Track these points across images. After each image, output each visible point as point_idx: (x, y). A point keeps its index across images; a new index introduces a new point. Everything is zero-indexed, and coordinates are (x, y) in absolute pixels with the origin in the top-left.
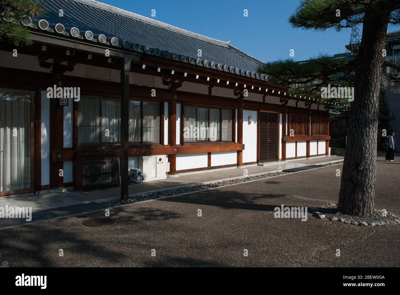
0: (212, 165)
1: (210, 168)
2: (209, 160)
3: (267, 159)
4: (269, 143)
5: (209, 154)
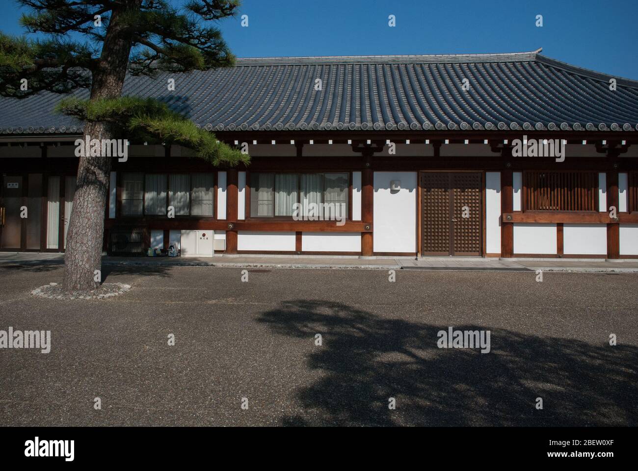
0: (303, 249)
1: (299, 252)
2: (299, 242)
3: (448, 251)
4: (455, 223)
5: (298, 235)
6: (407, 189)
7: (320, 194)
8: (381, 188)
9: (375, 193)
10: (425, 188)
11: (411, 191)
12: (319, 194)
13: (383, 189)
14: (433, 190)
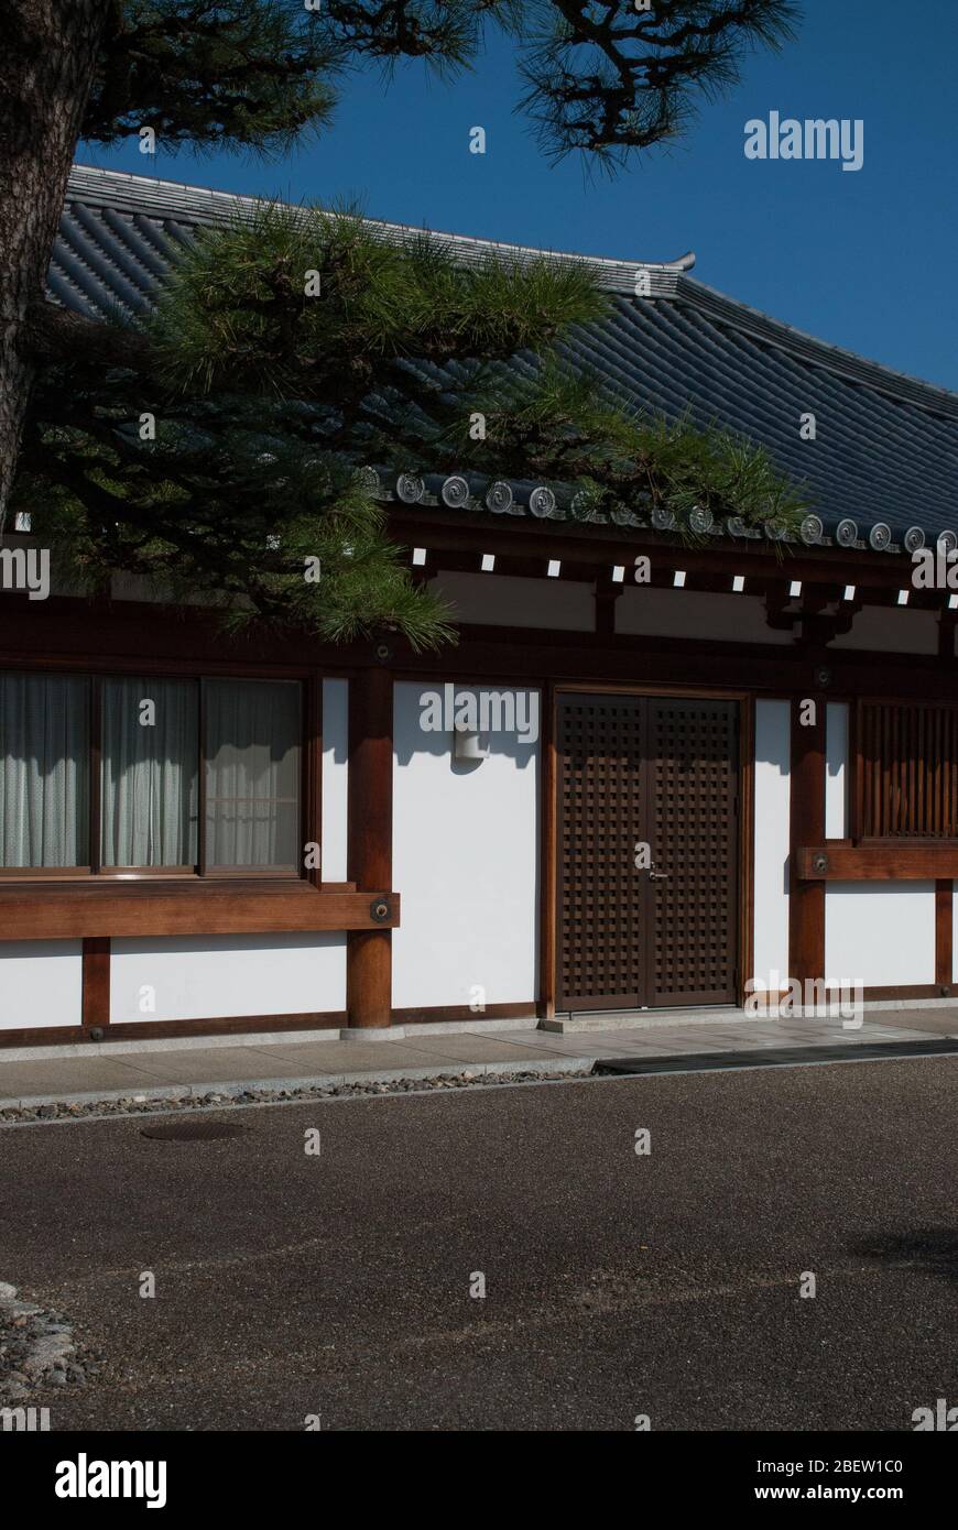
0: (116, 1017)
1: (99, 1031)
2: (96, 984)
3: (636, 990)
4: (659, 886)
5: (94, 952)
6: (509, 754)
7: (177, 768)
8: (422, 750)
9: (397, 770)
10: (568, 753)
11: (521, 764)
12: (173, 772)
13: (427, 756)
14: (590, 761)
